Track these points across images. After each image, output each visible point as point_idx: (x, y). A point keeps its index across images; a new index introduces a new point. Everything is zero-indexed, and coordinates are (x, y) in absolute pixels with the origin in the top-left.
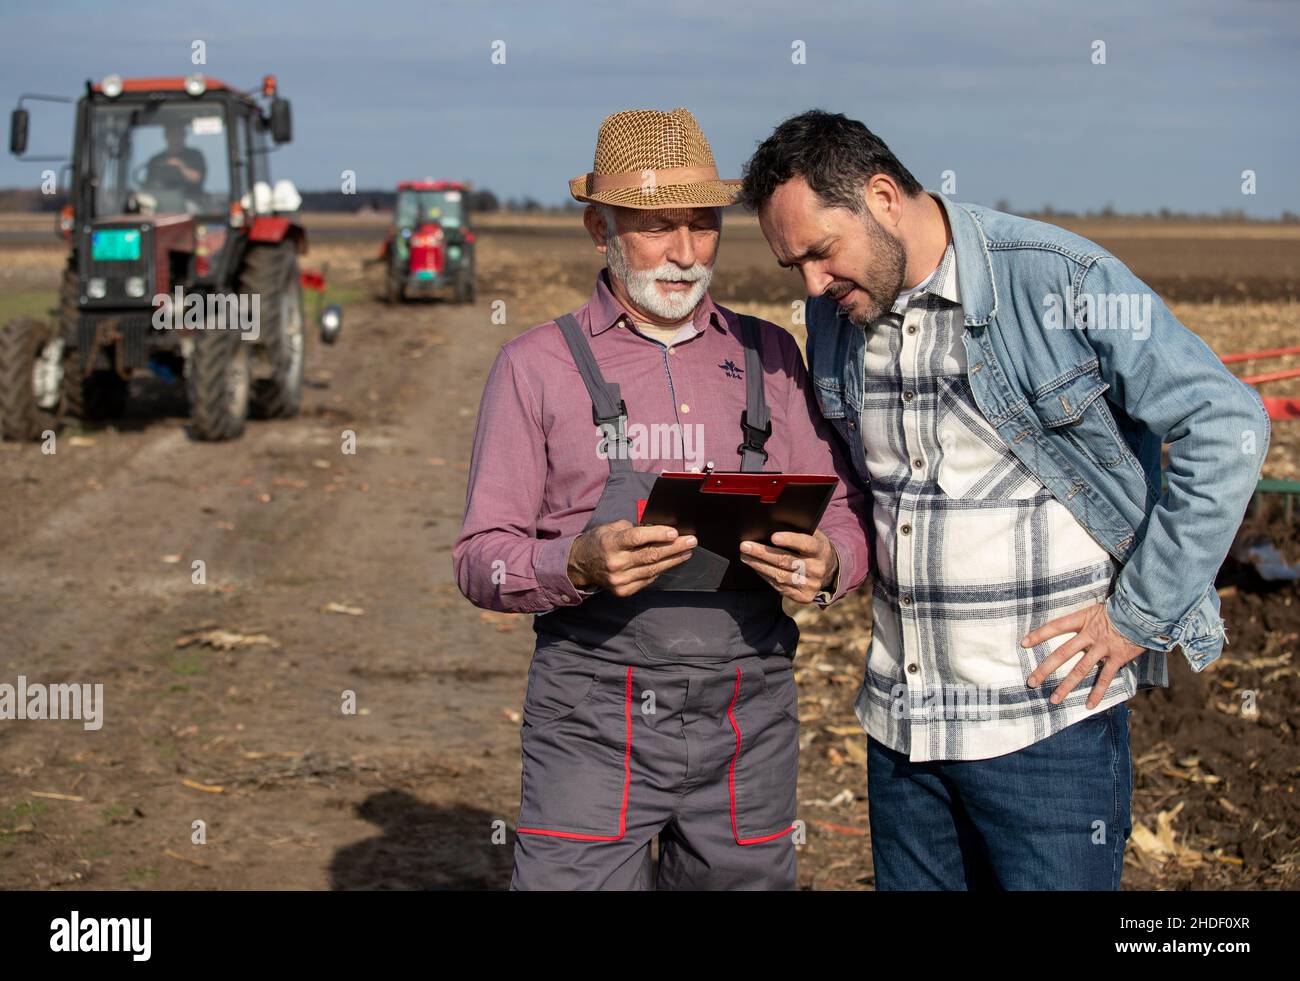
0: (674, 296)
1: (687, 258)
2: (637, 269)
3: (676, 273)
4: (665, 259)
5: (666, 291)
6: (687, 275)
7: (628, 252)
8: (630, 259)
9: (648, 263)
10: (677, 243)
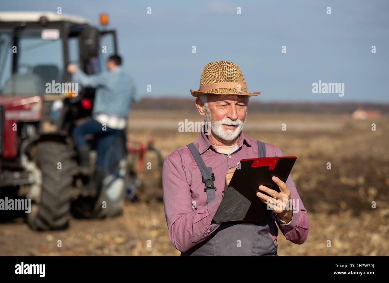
0: (229, 131)
1: (234, 117)
2: (215, 121)
3: (230, 122)
4: (226, 116)
5: (226, 129)
6: (234, 123)
7: (212, 115)
8: (213, 117)
9: (219, 118)
10: (231, 111)
